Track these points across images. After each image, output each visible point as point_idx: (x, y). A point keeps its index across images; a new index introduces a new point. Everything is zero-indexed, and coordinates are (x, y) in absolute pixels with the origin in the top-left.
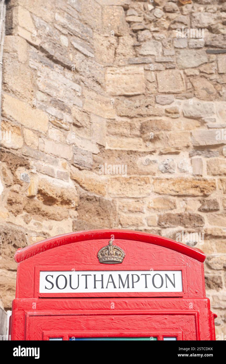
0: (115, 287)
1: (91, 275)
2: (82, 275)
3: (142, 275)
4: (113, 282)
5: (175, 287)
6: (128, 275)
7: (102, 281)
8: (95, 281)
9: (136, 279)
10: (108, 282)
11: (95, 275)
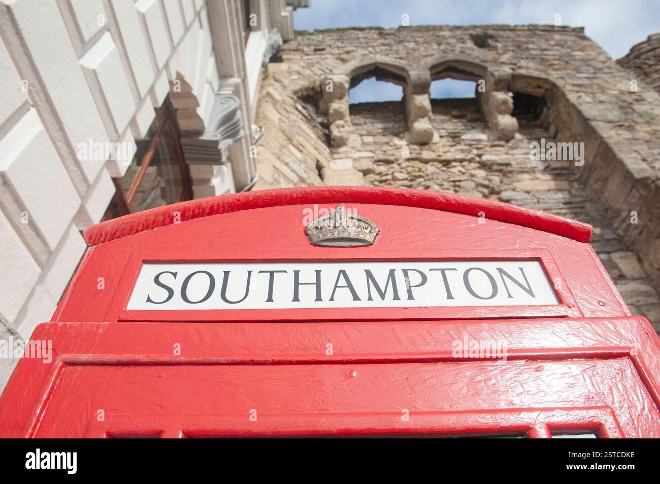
0: (356, 298)
1: (286, 272)
2: (260, 272)
3: (431, 270)
4: (350, 285)
5: (533, 296)
6: (392, 272)
7: (318, 284)
8: (297, 284)
9: (415, 279)
10: (336, 286)
11: (297, 273)
